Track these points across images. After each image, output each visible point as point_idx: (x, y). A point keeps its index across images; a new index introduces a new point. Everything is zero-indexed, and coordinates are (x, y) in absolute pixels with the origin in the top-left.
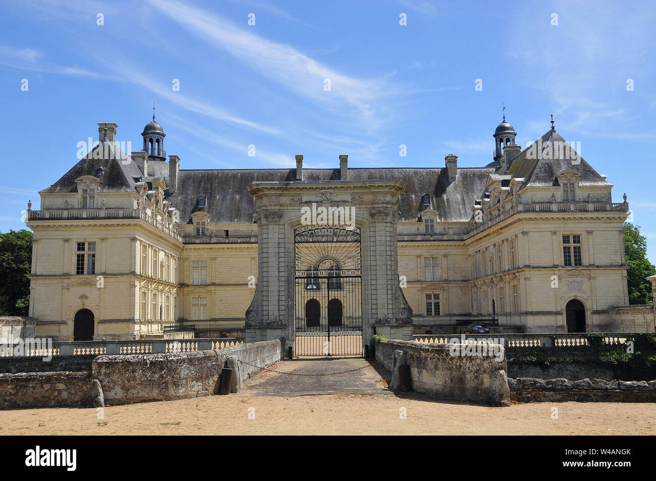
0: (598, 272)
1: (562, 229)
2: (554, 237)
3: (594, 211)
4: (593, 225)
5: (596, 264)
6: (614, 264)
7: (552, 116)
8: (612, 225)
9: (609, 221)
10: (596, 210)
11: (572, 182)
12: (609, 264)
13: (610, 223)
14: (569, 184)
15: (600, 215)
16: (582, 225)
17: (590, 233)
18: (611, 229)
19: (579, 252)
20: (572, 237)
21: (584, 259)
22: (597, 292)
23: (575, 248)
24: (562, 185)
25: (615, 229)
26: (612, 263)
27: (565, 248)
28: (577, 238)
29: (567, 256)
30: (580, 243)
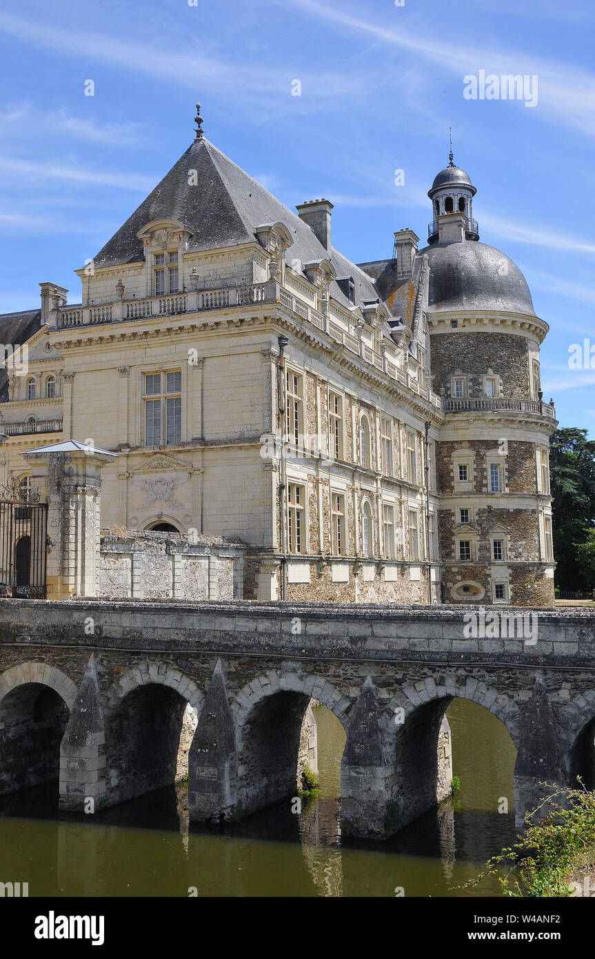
0: (210, 455)
2: (125, 381)
3: (200, 310)
4: (204, 344)
5: (206, 437)
6: (247, 435)
8: (247, 340)
9: (234, 330)
10: (206, 308)
11: (171, 247)
12: (236, 436)
13: (242, 334)
14: (166, 253)
15: (210, 318)
16: (180, 348)
18: (244, 349)
19: (179, 412)
20: (163, 378)
21: (183, 426)
22: (205, 505)
23: (169, 401)
24: (150, 258)
25: (252, 349)
26: (242, 433)
27: (151, 405)
28: (175, 377)
29: (152, 422)
30: (179, 389)
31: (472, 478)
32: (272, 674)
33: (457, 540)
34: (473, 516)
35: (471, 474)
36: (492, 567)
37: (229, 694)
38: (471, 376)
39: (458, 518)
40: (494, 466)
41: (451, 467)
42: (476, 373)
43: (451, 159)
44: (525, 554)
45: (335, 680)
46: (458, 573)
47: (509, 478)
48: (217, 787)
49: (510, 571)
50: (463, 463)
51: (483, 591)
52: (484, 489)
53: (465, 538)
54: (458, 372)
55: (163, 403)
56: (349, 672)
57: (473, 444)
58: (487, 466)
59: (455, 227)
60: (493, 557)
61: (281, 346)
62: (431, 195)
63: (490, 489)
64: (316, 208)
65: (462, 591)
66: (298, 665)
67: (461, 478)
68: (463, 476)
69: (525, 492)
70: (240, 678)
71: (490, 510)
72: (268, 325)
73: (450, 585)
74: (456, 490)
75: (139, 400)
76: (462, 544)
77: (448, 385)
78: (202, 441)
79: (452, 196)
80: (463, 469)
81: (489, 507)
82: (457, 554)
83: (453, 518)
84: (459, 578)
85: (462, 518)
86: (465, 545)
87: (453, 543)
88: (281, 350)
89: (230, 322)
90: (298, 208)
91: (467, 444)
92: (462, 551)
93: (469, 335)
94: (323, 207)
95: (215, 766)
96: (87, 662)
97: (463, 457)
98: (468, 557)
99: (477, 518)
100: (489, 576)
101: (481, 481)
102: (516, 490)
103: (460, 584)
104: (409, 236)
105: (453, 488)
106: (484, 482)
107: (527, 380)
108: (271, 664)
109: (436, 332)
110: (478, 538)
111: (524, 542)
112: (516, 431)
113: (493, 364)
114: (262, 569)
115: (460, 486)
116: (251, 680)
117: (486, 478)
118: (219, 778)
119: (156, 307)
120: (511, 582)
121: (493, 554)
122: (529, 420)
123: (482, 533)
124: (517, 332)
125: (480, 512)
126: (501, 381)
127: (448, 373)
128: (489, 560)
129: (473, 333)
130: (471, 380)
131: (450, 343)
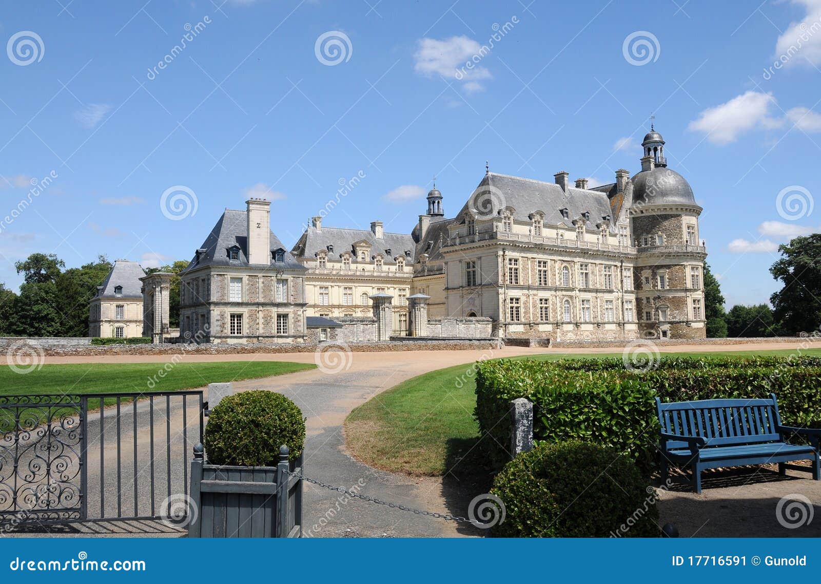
0: (483, 290)
1: (464, 258)
2: (461, 265)
3: (479, 241)
4: (480, 253)
5: (483, 284)
6: (493, 283)
8: (491, 251)
9: (487, 248)
12: (490, 283)
13: (490, 249)
15: (481, 244)
16: (474, 254)
17: (480, 258)
19: (475, 275)
20: (471, 264)
21: (476, 280)
22: (482, 306)
25: (493, 254)
27: (468, 273)
28: (474, 263)
29: (468, 279)
30: (475, 267)
31: (651, 283)
33: (644, 311)
35: (650, 281)
36: (660, 323)
39: (644, 302)
40: (662, 277)
41: (641, 278)
42: (652, 234)
43: (652, 129)
44: (679, 317)
46: (645, 326)
47: (669, 282)
49: (670, 325)
50: (647, 276)
51: (656, 334)
52: (656, 288)
53: (648, 310)
54: (645, 234)
55: (471, 272)
57: (650, 267)
58: (658, 277)
59: (648, 163)
60: (661, 319)
61: (504, 251)
62: (643, 145)
63: (659, 287)
65: (648, 334)
67: (646, 283)
69: (678, 288)
72: (497, 246)
73: (641, 331)
74: (644, 289)
75: (465, 271)
76: (647, 313)
77: (640, 241)
78: (480, 285)
79: (651, 146)
80: (647, 279)
81: (659, 296)
82: (645, 317)
84: (645, 328)
85: (647, 301)
87: (643, 313)
90: (555, 175)
91: (648, 268)
92: (647, 316)
93: (649, 217)
97: (646, 273)
98: (649, 319)
99: (653, 301)
100: (659, 327)
101: (655, 284)
102: (673, 287)
103: (645, 331)
105: (642, 287)
107: (682, 235)
109: (634, 216)
110: (654, 310)
111: (678, 312)
112: (673, 260)
113: (661, 229)
115: (645, 287)
117: (657, 282)
119: (467, 241)
120: (670, 330)
121: (661, 317)
122: (679, 254)
123: (656, 308)
125: (655, 298)
126: (665, 237)
127: (640, 235)
128: (658, 320)
129: (651, 216)
130: (650, 237)
131: (641, 221)
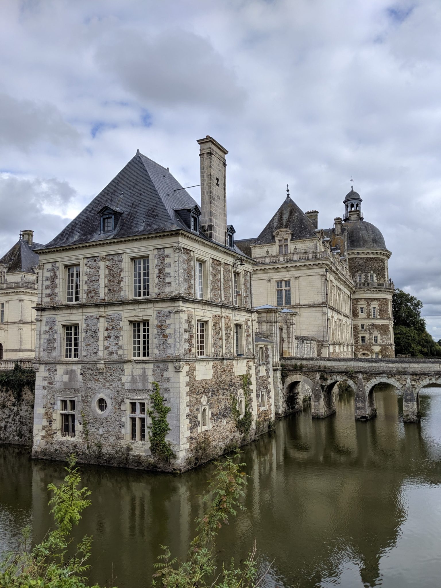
0: (302, 310)
1: (274, 277)
2: (269, 283)
3: (298, 260)
4: (299, 272)
5: (301, 303)
6: (316, 303)
7: (288, 186)
8: (315, 270)
9: (311, 267)
10: (301, 260)
11: (285, 238)
12: (312, 303)
14: (283, 240)
15: (302, 263)
16: (290, 273)
17: (297, 278)
18: (314, 274)
19: (290, 294)
20: (283, 283)
21: (292, 299)
22: (301, 326)
23: (286, 290)
24: (277, 241)
25: (317, 274)
26: (314, 302)
27: (279, 292)
28: (288, 283)
29: (279, 298)
30: (289, 286)
31: (365, 313)
32: (378, 378)
33: (360, 335)
34: (366, 327)
35: (365, 311)
36: (374, 346)
37: (364, 384)
38: (364, 274)
39: (360, 328)
40: (374, 308)
41: (357, 308)
42: (366, 272)
43: (352, 188)
44: (386, 341)
45: (397, 379)
46: (361, 348)
47: (379, 312)
48: (364, 408)
49: (381, 348)
50: (362, 307)
51: (371, 355)
52: (370, 317)
53: (363, 335)
54: (360, 272)
55: (284, 292)
56: (402, 377)
57: (366, 299)
58: (371, 308)
59: (356, 216)
60: (374, 343)
61: (326, 272)
62: (344, 202)
63: (372, 317)
64: (313, 214)
65: (362, 355)
66: (386, 375)
67: (361, 313)
68: (362, 312)
69: (385, 318)
70: (367, 379)
71: (373, 324)
72: (324, 266)
73: (357, 353)
74: (359, 317)
75: (275, 290)
76: (362, 337)
77: (356, 277)
78: (299, 305)
79: (353, 203)
80: (362, 309)
81: (372, 323)
82: (360, 341)
83: (358, 328)
84: (361, 350)
85: (362, 328)
86: (363, 337)
87: (359, 337)
88: (326, 273)
89: (310, 265)
91: (363, 300)
92: (362, 340)
93: (363, 258)
94: (316, 214)
95: (364, 403)
96: (316, 375)
97: (362, 304)
98: (364, 342)
99: (368, 327)
100: (373, 349)
101: (369, 314)
102: (382, 317)
103: (362, 353)
104: (340, 220)
105: (358, 316)
106: (370, 314)
107: (385, 275)
108: (377, 375)
109: (350, 257)
110: (368, 335)
111: (385, 337)
112: (382, 294)
113: (373, 269)
114: (323, 348)
115: (361, 316)
116: (371, 379)
117: (371, 312)
118: (365, 406)
119: (281, 259)
120: (381, 352)
121: (374, 341)
122: (386, 290)
123: (370, 334)
124: (382, 257)
125: (369, 325)
126: (376, 276)
127: (356, 273)
128: (372, 343)
129: (365, 257)
130: (364, 275)
131: (356, 261)
